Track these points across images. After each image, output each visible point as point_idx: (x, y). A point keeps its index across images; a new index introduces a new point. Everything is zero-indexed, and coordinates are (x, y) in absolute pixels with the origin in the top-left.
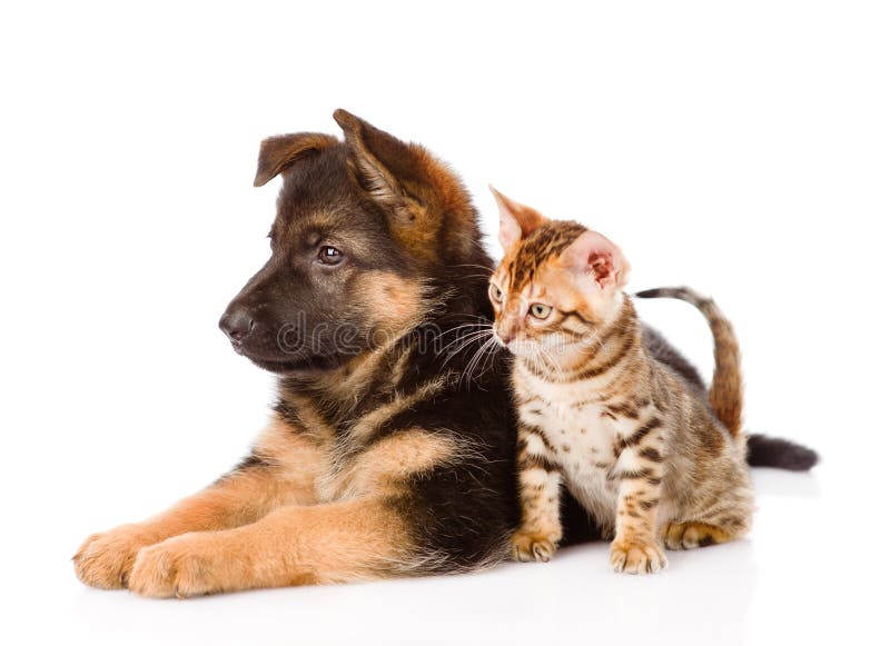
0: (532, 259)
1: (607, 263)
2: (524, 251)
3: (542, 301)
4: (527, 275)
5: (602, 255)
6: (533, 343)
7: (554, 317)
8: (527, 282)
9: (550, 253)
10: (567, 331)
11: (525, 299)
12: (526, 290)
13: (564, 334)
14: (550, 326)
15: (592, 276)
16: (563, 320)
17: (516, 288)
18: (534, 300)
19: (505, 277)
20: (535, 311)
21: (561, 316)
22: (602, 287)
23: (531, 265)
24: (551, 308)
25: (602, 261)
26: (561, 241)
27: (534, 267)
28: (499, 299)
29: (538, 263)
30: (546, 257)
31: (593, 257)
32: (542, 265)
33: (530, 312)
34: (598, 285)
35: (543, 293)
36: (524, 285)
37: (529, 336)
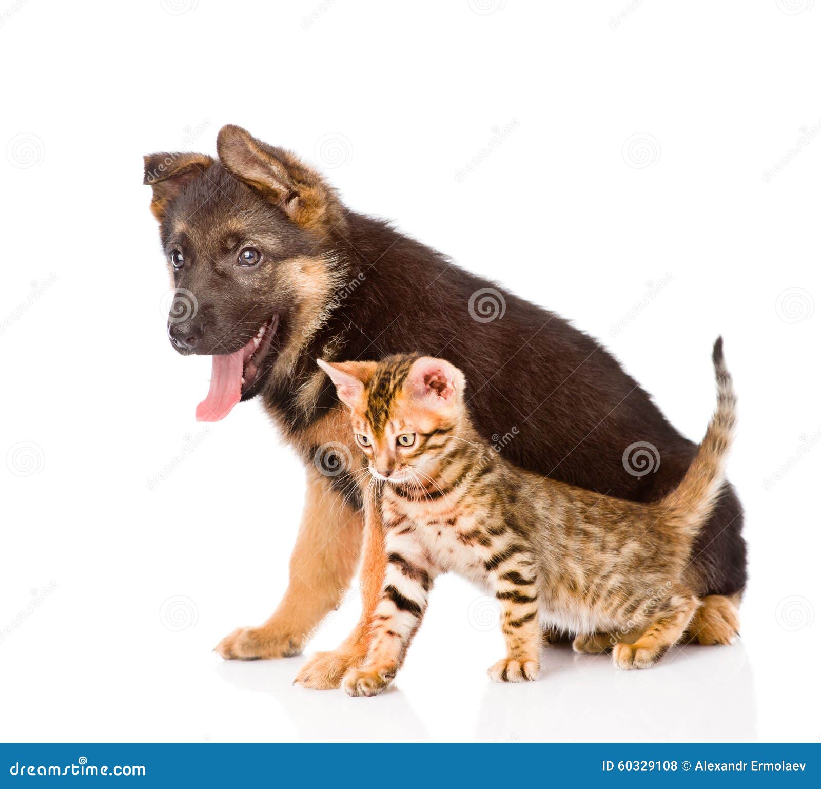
0: (381, 402)
1: (439, 378)
2: (372, 398)
3: (404, 431)
4: (383, 416)
5: (433, 374)
6: (408, 469)
7: (419, 441)
8: (385, 421)
9: (394, 391)
10: (433, 447)
11: (390, 436)
12: (388, 428)
13: (432, 451)
14: (418, 450)
15: (433, 393)
16: (427, 441)
17: (378, 431)
18: (398, 433)
19: (365, 425)
20: (401, 441)
21: (424, 438)
22: (446, 399)
23: (383, 406)
24: (414, 435)
25: (435, 378)
26: (398, 377)
27: (385, 407)
28: (368, 444)
29: (388, 402)
30: (392, 395)
31: (427, 378)
32: (392, 403)
33: (398, 443)
34: (442, 398)
35: (403, 424)
36: (384, 425)
37: (403, 465)
